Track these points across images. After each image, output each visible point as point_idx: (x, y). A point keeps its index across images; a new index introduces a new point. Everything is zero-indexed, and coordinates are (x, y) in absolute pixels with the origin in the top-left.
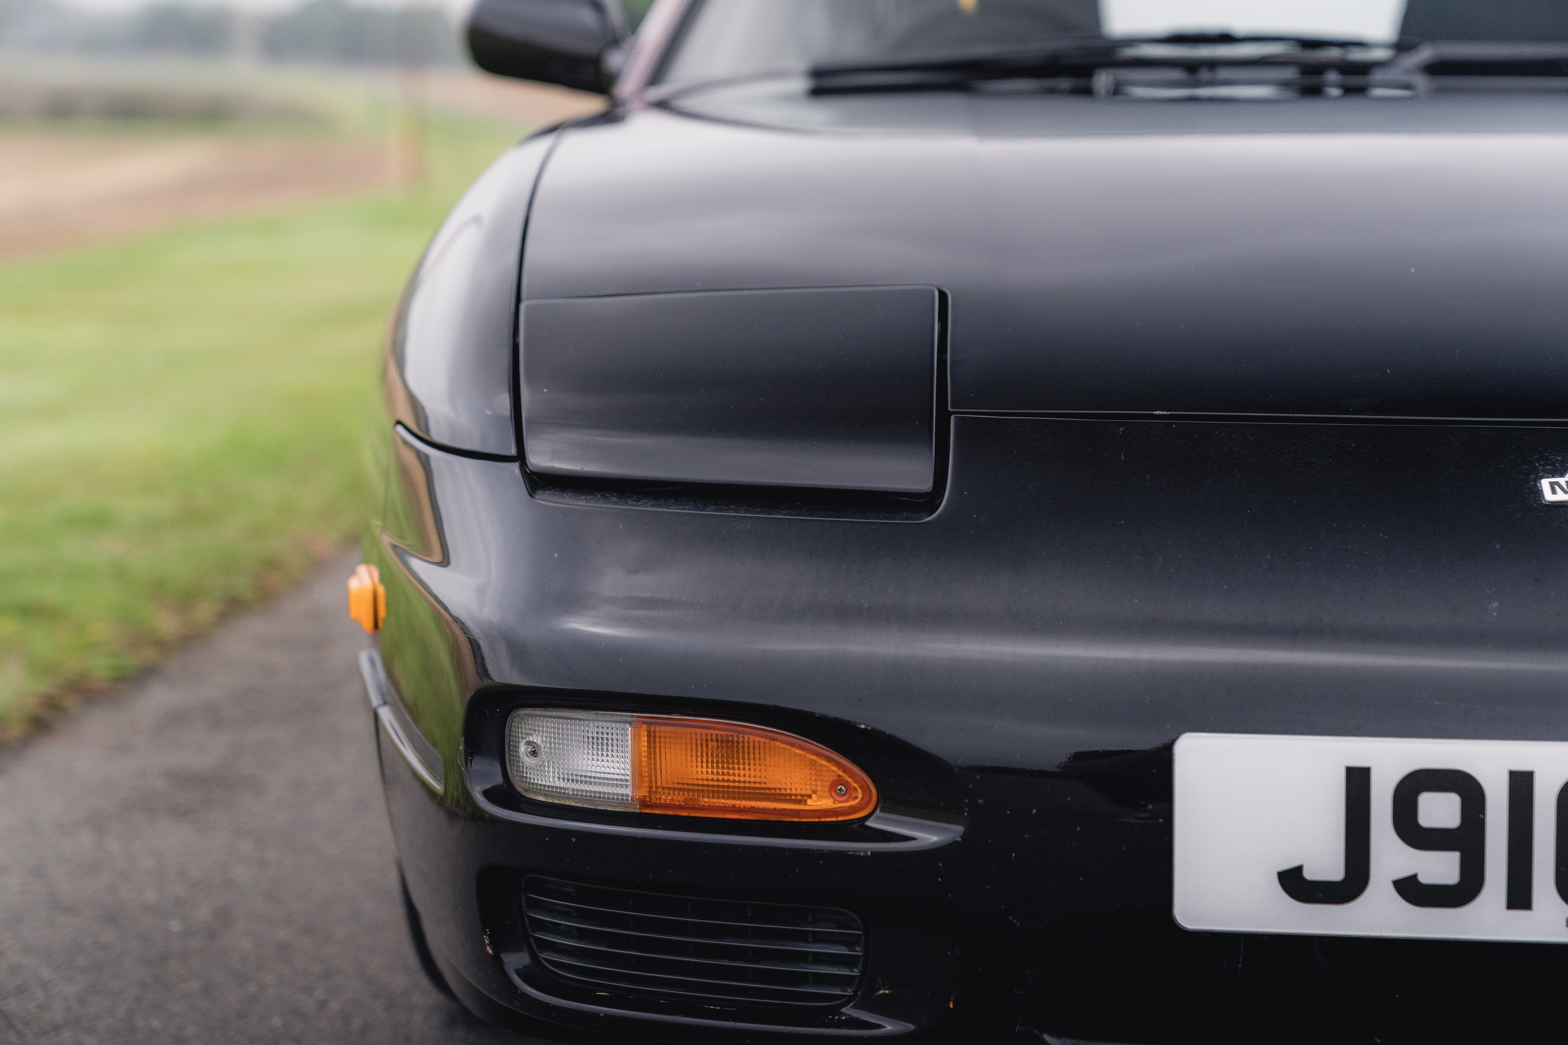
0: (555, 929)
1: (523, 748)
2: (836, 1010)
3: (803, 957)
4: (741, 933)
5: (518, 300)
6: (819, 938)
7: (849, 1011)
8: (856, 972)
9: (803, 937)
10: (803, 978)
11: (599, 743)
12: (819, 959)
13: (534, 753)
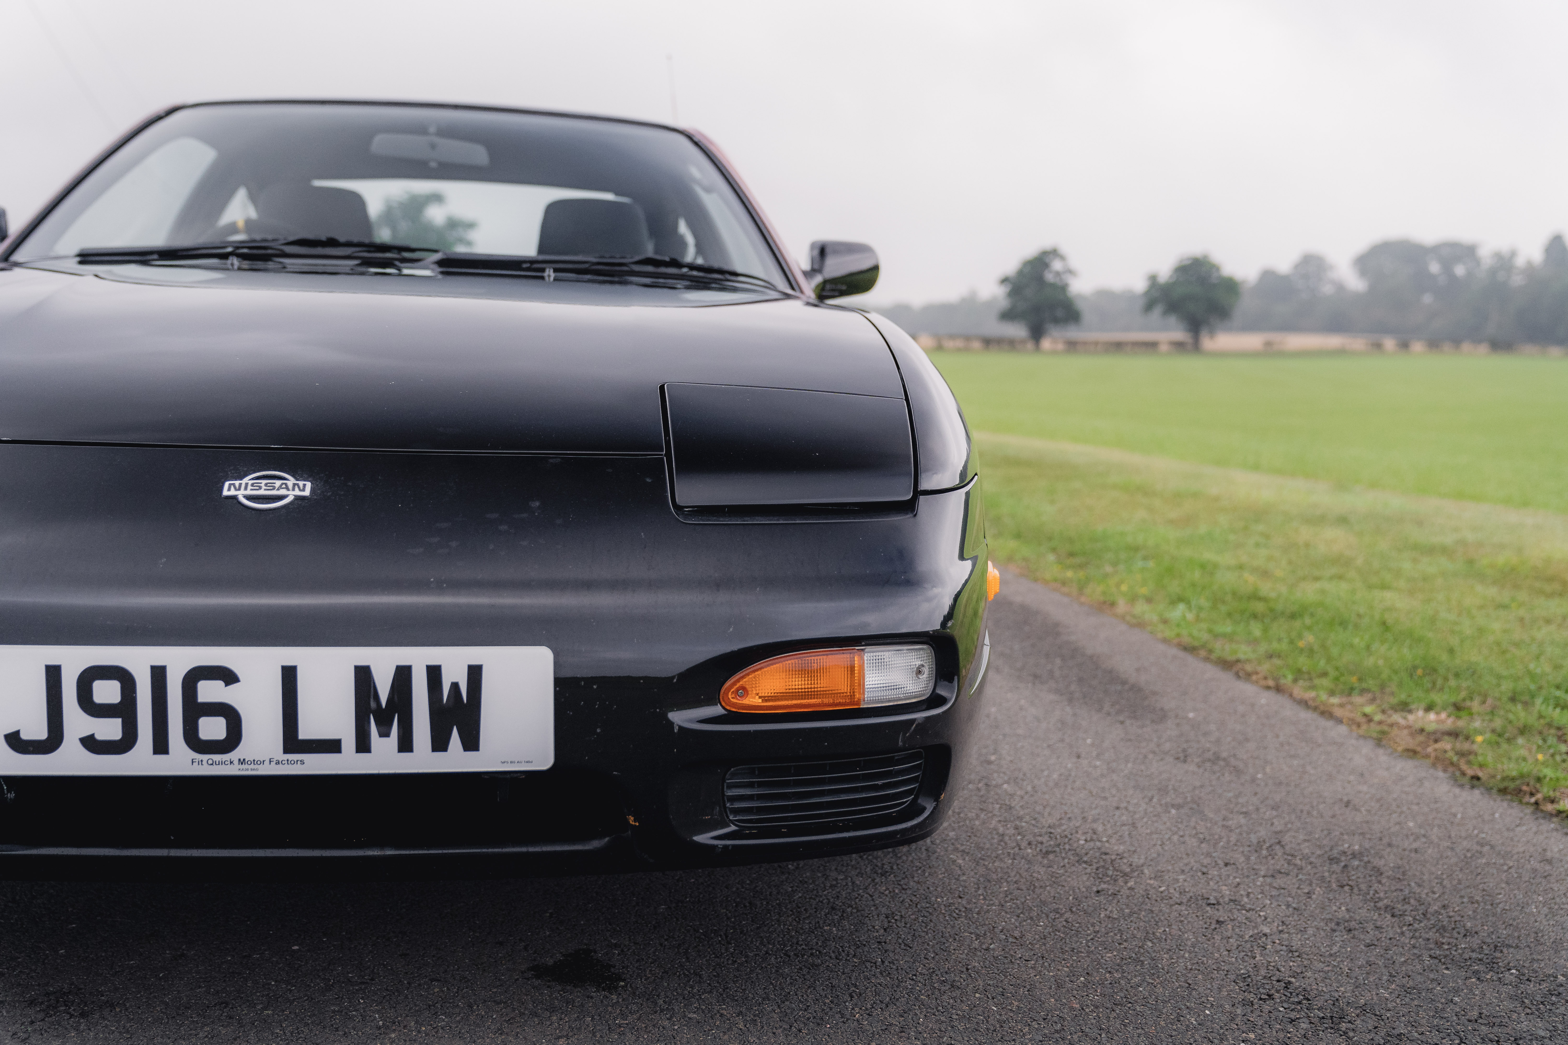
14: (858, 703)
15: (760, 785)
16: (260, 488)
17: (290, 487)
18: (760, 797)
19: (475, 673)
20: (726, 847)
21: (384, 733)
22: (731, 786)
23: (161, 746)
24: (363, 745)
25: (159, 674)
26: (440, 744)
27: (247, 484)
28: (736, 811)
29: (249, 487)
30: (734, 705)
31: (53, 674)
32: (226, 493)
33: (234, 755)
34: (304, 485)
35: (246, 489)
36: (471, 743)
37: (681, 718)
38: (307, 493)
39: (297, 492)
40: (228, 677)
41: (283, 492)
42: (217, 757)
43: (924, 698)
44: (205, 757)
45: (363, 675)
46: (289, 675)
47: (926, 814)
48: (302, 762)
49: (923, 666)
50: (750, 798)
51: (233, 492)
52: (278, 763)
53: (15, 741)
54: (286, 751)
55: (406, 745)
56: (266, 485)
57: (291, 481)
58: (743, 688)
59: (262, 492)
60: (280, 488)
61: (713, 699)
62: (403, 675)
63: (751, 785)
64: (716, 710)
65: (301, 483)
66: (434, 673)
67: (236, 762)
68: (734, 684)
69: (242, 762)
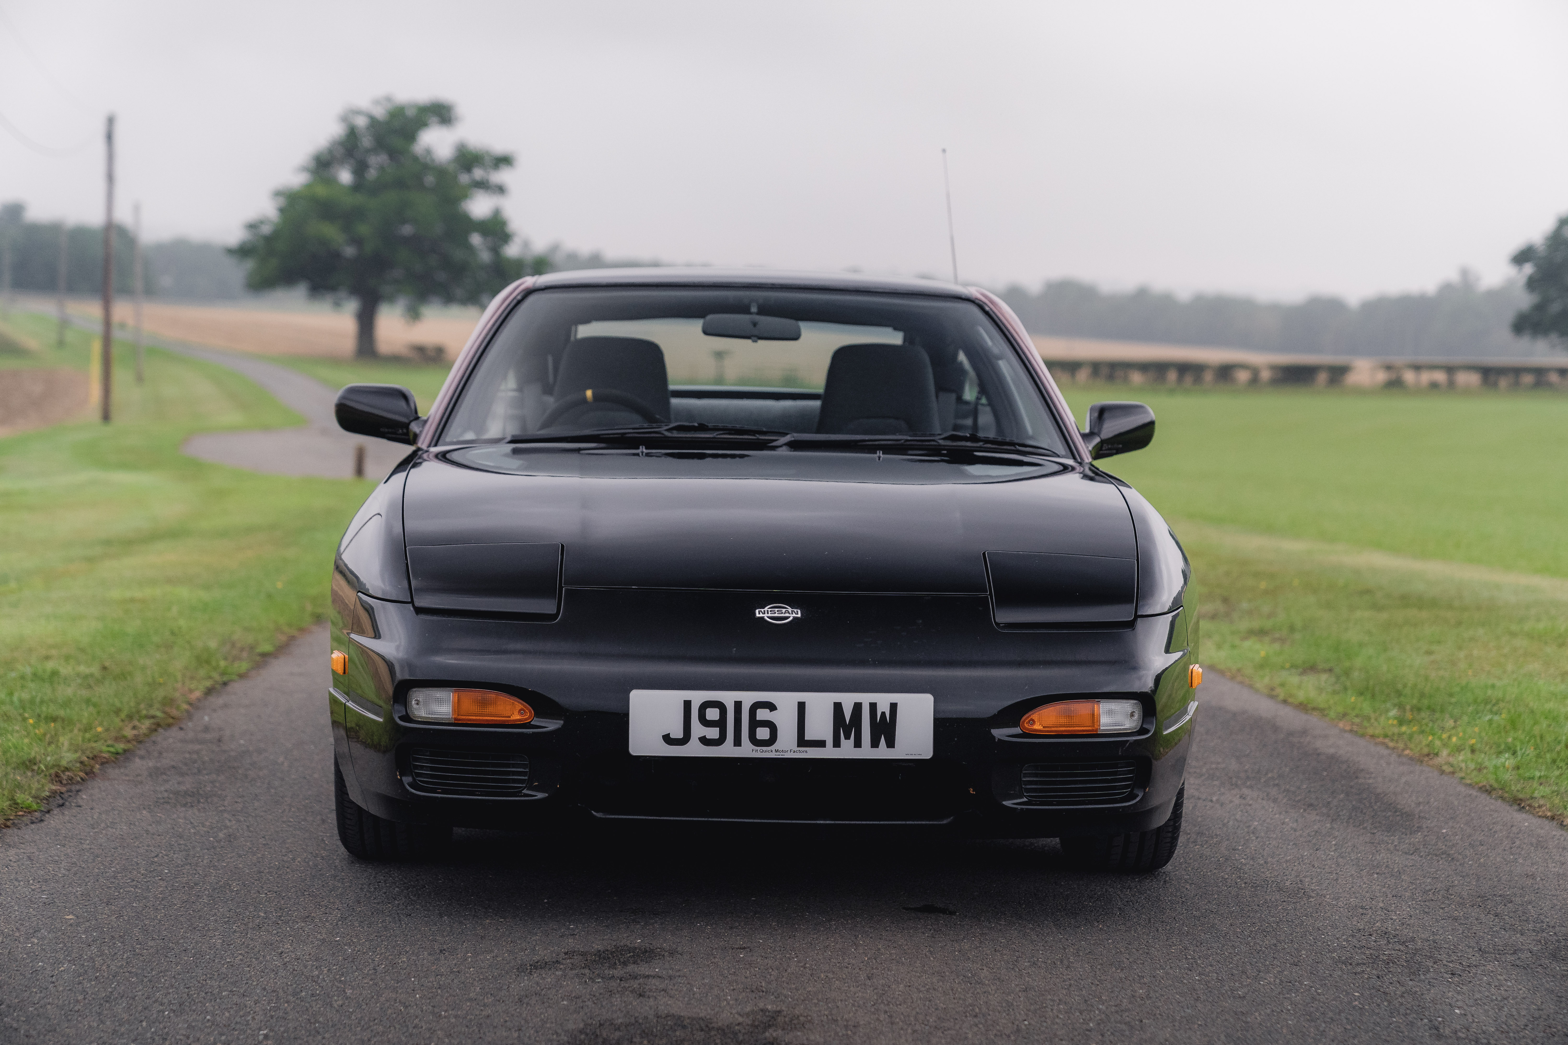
0: (422, 767)
1: (413, 702)
2: (520, 792)
3: (508, 773)
4: (487, 765)
5: (405, 547)
6: (514, 766)
7: (525, 791)
8: (526, 778)
9: (508, 766)
10: (508, 781)
11: (440, 701)
12: (514, 773)
13: (417, 704)
14: (1096, 730)
15: (1042, 775)
16: (775, 613)
17: (790, 612)
18: (1041, 783)
19: (894, 707)
20: (1022, 809)
21: (847, 737)
22: (1026, 775)
23: (738, 742)
24: (837, 744)
25: (738, 705)
26: (875, 744)
27: (768, 611)
28: (1028, 790)
29: (770, 612)
30: (1028, 729)
31: (687, 704)
32: (758, 615)
33: (773, 748)
34: (797, 611)
35: (768, 613)
36: (891, 744)
37: (999, 733)
38: (799, 615)
39: (794, 615)
40: (772, 707)
41: (787, 615)
42: (764, 748)
43: (1135, 731)
44: (759, 748)
45: (838, 707)
46: (801, 706)
47: (1138, 799)
48: (806, 752)
49: (1134, 712)
50: (1035, 783)
51: (761, 615)
52: (794, 752)
53: (667, 739)
54: (799, 746)
55: (858, 744)
56: (778, 611)
57: (790, 610)
58: (1033, 720)
59: (776, 615)
60: (785, 613)
61: (1016, 724)
62: (858, 707)
63: (1036, 775)
64: (1017, 730)
65: (795, 610)
66: (873, 706)
67: (774, 751)
68: (1028, 717)
69: (777, 751)
